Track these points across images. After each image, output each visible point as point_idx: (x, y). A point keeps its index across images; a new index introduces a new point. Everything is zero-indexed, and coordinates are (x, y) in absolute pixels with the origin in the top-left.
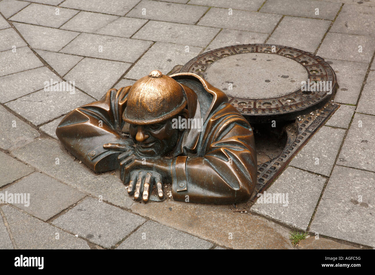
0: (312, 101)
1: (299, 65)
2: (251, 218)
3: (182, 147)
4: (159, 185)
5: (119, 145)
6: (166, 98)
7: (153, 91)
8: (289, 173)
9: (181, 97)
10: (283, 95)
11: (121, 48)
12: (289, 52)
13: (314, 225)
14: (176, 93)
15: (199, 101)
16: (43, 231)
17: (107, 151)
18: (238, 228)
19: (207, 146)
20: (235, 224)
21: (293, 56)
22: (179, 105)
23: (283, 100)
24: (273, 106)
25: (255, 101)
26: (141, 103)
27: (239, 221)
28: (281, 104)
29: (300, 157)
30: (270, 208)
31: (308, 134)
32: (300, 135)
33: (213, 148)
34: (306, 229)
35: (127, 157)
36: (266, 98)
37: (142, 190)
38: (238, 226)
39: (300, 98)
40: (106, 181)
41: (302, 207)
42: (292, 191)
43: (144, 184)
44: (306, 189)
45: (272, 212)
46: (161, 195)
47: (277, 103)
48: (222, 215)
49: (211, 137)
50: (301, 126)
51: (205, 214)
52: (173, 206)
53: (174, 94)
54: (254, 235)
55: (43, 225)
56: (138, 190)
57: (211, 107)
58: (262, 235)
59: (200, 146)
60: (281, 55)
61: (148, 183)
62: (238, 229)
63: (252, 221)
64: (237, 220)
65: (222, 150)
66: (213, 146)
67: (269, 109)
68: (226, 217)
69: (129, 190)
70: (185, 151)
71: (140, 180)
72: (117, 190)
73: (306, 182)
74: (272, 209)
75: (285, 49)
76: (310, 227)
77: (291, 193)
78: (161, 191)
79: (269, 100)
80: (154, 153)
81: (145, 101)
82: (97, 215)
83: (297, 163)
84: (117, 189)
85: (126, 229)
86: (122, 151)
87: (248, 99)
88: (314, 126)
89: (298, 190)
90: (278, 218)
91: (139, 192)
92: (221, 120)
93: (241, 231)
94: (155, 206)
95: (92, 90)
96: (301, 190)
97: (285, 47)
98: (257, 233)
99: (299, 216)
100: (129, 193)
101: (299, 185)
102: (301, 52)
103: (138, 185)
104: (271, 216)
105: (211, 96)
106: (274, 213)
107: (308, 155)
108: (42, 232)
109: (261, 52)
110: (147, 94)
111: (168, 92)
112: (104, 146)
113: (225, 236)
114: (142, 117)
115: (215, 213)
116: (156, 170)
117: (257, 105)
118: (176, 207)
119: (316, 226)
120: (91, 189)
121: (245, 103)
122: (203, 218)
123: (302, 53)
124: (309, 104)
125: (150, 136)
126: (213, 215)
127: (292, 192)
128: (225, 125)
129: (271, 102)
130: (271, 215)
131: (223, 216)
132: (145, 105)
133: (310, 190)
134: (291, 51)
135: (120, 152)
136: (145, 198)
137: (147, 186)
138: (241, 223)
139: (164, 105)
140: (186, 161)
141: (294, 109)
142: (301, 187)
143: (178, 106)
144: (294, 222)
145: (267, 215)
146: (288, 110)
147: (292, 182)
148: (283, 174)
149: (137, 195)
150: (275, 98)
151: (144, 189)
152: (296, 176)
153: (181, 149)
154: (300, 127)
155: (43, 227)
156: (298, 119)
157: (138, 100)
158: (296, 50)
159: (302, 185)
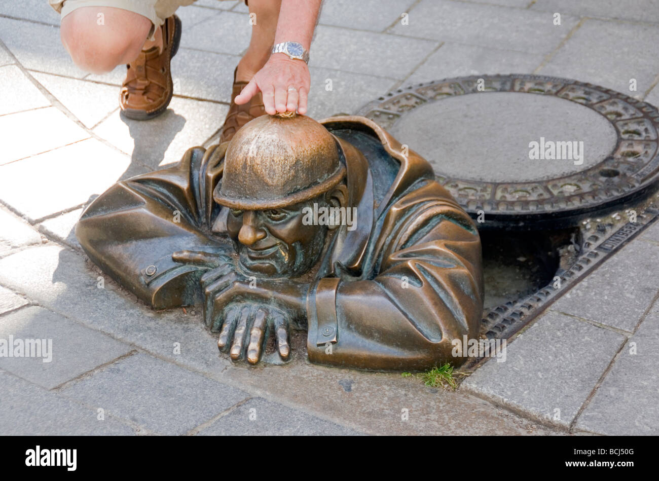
0: (617, 191)
1: (599, 118)
2: (461, 401)
3: (333, 261)
4: (281, 332)
5: (205, 254)
6: (303, 159)
7: (276, 144)
8: (549, 324)
9: (333, 160)
10: (555, 177)
11: (219, 75)
12: (583, 92)
13: (588, 416)
14: (323, 150)
15: (372, 173)
16: (46, 406)
17: (180, 266)
18: (433, 416)
19: (384, 259)
20: (428, 409)
21: (590, 101)
22: (328, 175)
23: (555, 186)
24: (534, 197)
25: (496, 185)
26: (252, 167)
27: (438, 404)
28: (550, 193)
29: (578, 296)
30: (501, 384)
31: (602, 255)
32: (585, 256)
33: (395, 262)
34: (569, 423)
35: (220, 277)
36: (519, 181)
37: (247, 342)
38: (434, 414)
39: (591, 183)
40: (173, 327)
41: (567, 383)
42: (552, 356)
43: (252, 329)
44: (581, 352)
45: (505, 390)
46: (284, 352)
47: (541, 191)
48: (403, 392)
49: (391, 243)
50: (589, 239)
51: (369, 389)
52: (307, 373)
53: (318, 151)
54: (464, 429)
55: (46, 395)
56: (238, 342)
57: (395, 185)
58: (481, 430)
59: (368, 261)
60: (566, 97)
61: (260, 329)
62: (433, 419)
63: (463, 405)
64: (432, 403)
65: (410, 264)
66: (393, 259)
67: (523, 201)
68: (412, 396)
69: (221, 342)
70: (338, 271)
71: (243, 323)
72: (197, 342)
73: (583, 340)
74: (505, 386)
75: (575, 86)
76: (579, 420)
77: (549, 359)
78: (286, 343)
79: (527, 185)
80: (275, 270)
81: (259, 163)
82: (154, 385)
83: (570, 307)
84: (196, 340)
85: (210, 409)
86: (210, 267)
87: (480, 182)
88: (617, 240)
89: (563, 356)
90: (515, 402)
91: (240, 345)
92: (414, 211)
93: (438, 421)
94: (271, 373)
95: (152, 157)
96: (570, 354)
97: (576, 83)
98: (469, 427)
99: (558, 399)
100: (220, 348)
101: (566, 345)
102: (608, 94)
103: (240, 332)
104: (501, 397)
105: (396, 163)
106: (509, 393)
107: (593, 293)
108: (43, 407)
109: (521, 90)
110: (264, 148)
111: (307, 147)
112: (175, 255)
113: (406, 429)
114: (253, 195)
115: (390, 390)
116: (278, 303)
117: (499, 195)
118: (312, 376)
119: (591, 419)
120: (144, 339)
121: (475, 190)
122: (364, 396)
123: (611, 95)
124: (610, 196)
125: (268, 233)
126: (387, 393)
127: (550, 357)
128: (420, 219)
129: (529, 189)
130: (502, 395)
131: (406, 395)
132: (259, 171)
133: (588, 354)
134: (587, 89)
135: (206, 268)
136: (252, 357)
137: (256, 333)
138: (441, 408)
139: (297, 172)
140: (338, 286)
141: (576, 204)
142: (570, 349)
143: (326, 175)
144: (547, 411)
145: (493, 396)
146: (563, 206)
147: (552, 339)
148: (536, 325)
149: (235, 351)
150: (539, 182)
151: (250, 339)
152: (562, 329)
153: (330, 266)
154: (586, 241)
155: (45, 399)
156: (585, 226)
157: (246, 159)
158: (598, 88)
159: (573, 346)
